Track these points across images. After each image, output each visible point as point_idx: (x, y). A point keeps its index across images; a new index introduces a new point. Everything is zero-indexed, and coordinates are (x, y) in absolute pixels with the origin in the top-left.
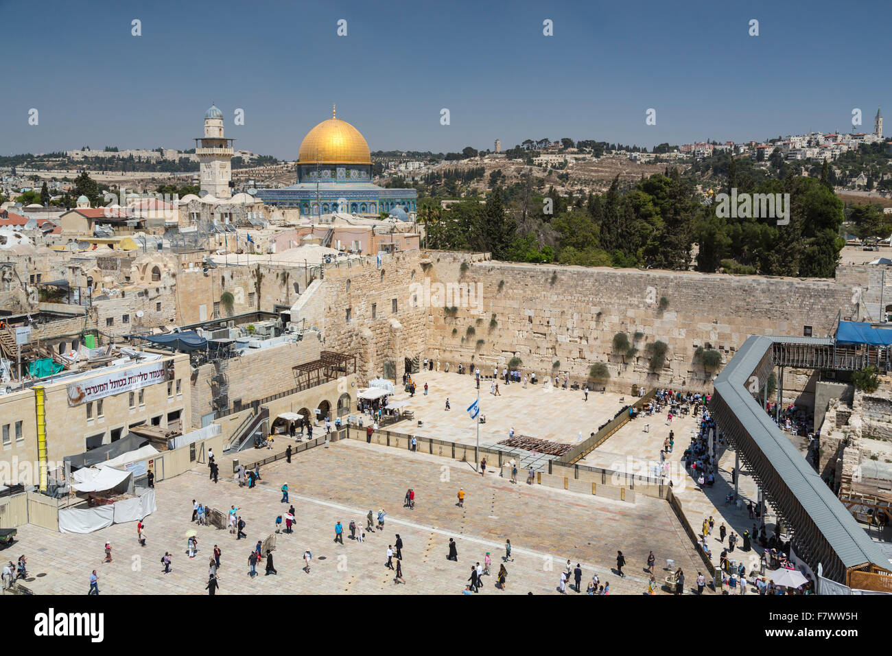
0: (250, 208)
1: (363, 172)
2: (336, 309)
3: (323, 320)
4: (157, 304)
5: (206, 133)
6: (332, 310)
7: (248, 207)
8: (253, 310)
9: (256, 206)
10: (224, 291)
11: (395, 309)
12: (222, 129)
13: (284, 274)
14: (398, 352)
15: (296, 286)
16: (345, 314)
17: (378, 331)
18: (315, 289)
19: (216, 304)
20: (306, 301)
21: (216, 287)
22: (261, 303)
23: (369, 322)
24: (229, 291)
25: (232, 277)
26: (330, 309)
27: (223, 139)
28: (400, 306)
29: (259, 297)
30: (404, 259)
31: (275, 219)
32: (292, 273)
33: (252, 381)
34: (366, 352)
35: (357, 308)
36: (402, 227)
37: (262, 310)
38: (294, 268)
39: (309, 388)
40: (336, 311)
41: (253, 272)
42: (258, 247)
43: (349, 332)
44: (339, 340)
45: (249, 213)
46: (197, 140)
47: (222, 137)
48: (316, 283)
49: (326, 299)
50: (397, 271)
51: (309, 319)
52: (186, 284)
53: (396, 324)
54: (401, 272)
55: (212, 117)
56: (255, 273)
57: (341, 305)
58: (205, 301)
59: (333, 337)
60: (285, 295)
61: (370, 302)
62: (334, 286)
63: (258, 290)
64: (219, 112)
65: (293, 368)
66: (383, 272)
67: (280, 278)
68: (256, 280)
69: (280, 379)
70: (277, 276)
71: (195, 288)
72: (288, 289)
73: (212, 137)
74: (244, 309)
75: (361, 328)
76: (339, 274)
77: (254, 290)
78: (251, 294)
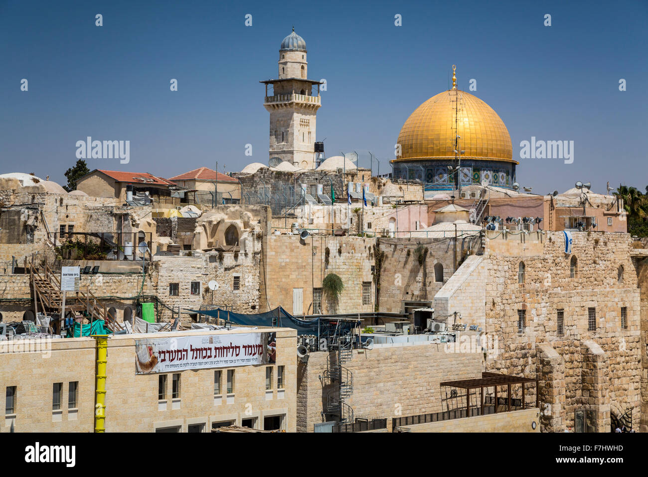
0: (350, 177)
1: (501, 174)
2: (502, 307)
3: (483, 320)
4: (235, 278)
5: (281, 73)
6: (498, 308)
7: (347, 174)
8: (369, 309)
9: (360, 174)
10: (328, 272)
11: (593, 326)
12: (306, 67)
13: (419, 250)
14: (600, 395)
15: (439, 269)
16: (517, 317)
17: (567, 357)
18: (472, 269)
19: (315, 290)
20: (459, 285)
21: (317, 264)
22: (382, 299)
23: (552, 337)
24: (334, 273)
25: (340, 252)
26: (494, 304)
27: (305, 81)
28: (600, 321)
29: (378, 291)
30: (605, 244)
31: (388, 195)
32: (432, 248)
33: (382, 393)
34: (550, 386)
35: (534, 312)
36: (598, 201)
37: (382, 310)
38: (436, 240)
39: (468, 415)
40: (503, 310)
41: (370, 248)
42: (370, 226)
43: (523, 348)
44: (506, 359)
45: (351, 184)
46: (267, 83)
47: (305, 78)
48: (472, 261)
49: (489, 288)
50: (595, 262)
51: (463, 313)
52: (276, 252)
53: (595, 347)
54: (602, 265)
55: (291, 47)
56: (372, 251)
57: (510, 301)
58: (302, 284)
60: (421, 285)
61: (555, 306)
62: (500, 268)
63: (377, 279)
64: (301, 41)
65: (442, 384)
66: (574, 261)
67: (412, 258)
68: (373, 262)
69: (422, 398)
70: (408, 254)
71: (288, 260)
72: (425, 275)
73: (289, 77)
74: (355, 306)
75: (541, 346)
76: (508, 250)
77: (370, 278)
78: (366, 284)
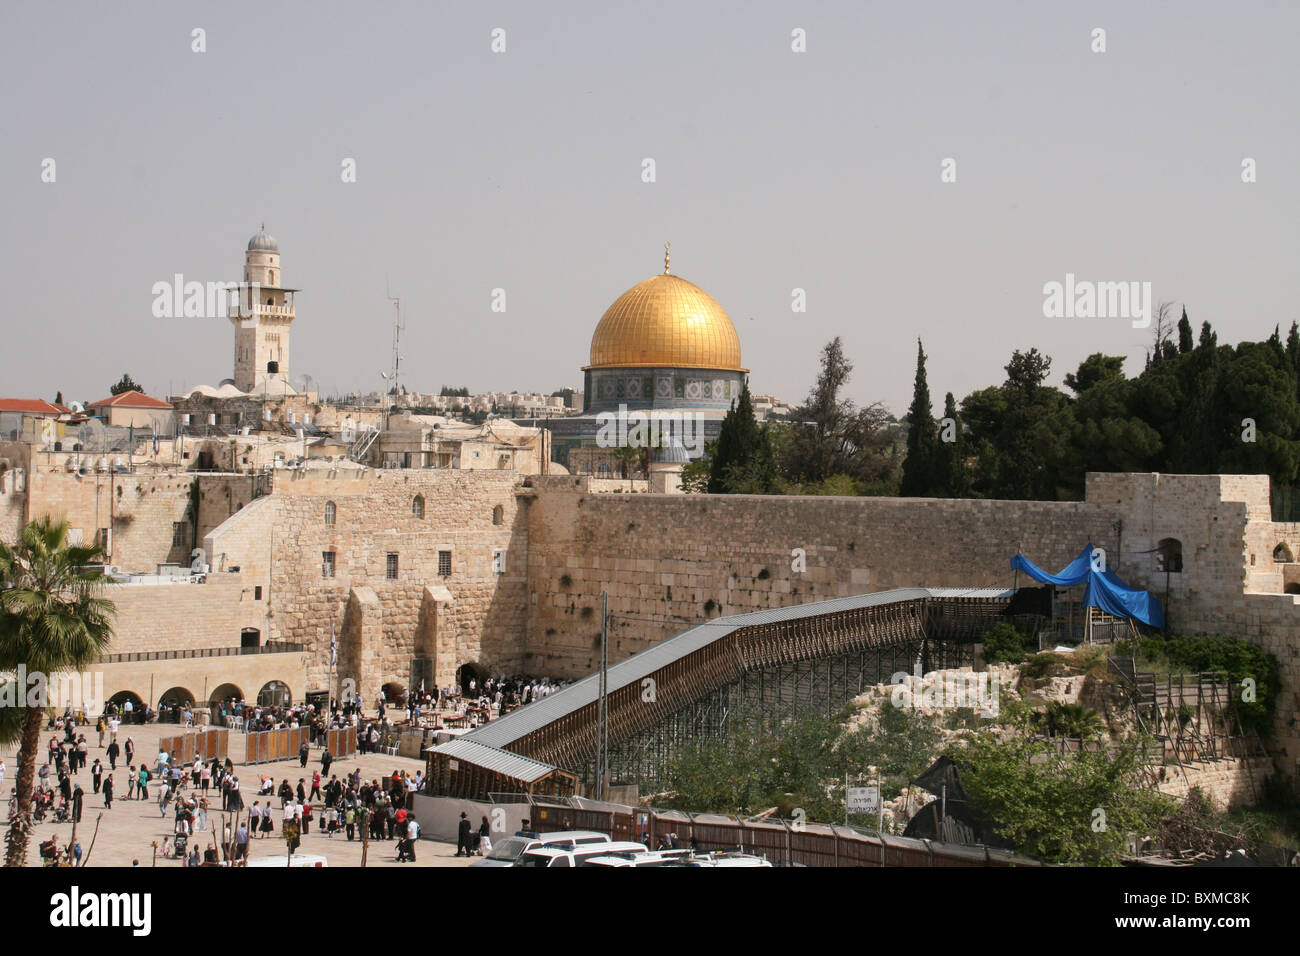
2: (297, 549)
3: (267, 562)
6: (290, 550)
11: (446, 570)
14: (439, 643)
16: (321, 560)
18: (253, 508)
23: (376, 581)
28: (457, 565)
35: (349, 554)
40: (299, 552)
43: (329, 592)
48: (259, 500)
49: (277, 528)
51: (235, 555)
53: (441, 593)
54: (466, 505)
56: (188, 489)
57: (310, 543)
59: (289, 596)
61: (383, 549)
62: (296, 508)
66: (419, 501)
68: (188, 502)
75: (358, 591)
76: (310, 490)
